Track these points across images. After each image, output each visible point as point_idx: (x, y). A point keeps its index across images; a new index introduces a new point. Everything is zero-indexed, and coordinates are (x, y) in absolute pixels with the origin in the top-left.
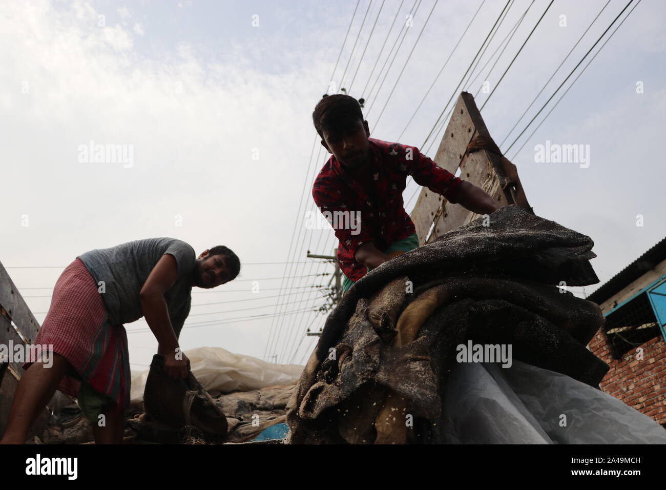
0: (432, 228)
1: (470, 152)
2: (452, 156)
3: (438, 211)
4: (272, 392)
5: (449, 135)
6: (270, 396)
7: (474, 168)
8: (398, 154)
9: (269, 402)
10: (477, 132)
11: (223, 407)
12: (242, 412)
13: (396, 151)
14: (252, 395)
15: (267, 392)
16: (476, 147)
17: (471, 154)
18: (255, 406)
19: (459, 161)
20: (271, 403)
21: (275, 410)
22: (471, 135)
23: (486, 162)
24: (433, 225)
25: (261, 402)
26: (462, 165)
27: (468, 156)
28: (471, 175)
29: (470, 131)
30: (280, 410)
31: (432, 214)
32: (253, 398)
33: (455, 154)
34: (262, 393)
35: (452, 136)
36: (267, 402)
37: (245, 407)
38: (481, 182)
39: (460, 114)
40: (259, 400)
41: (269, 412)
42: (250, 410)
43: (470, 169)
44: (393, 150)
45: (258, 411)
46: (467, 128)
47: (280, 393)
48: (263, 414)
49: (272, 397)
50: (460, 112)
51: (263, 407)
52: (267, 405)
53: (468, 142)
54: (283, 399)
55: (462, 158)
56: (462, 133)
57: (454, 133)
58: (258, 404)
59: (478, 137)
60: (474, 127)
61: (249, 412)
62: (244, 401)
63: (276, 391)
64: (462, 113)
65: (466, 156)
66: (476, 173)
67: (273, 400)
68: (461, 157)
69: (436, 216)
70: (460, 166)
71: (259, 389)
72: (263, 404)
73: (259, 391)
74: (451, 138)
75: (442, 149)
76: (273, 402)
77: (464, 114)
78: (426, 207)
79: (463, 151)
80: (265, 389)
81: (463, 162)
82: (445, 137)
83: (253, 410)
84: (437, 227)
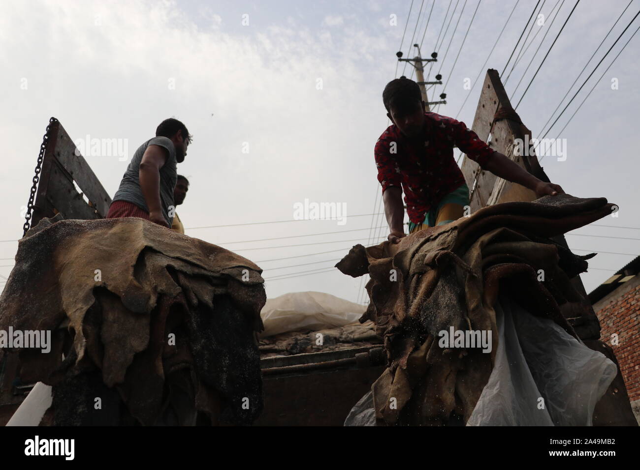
0: (475, 184)
1: (496, 121)
2: (484, 123)
3: (478, 170)
4: (353, 328)
5: (482, 106)
6: (351, 331)
7: (500, 134)
8: (446, 127)
9: (350, 336)
10: (500, 104)
11: (312, 341)
12: (328, 345)
13: (444, 124)
14: (336, 331)
15: (349, 328)
16: (500, 117)
17: (497, 123)
18: (339, 340)
19: (489, 128)
20: (352, 337)
21: (355, 343)
22: (496, 106)
23: (508, 130)
24: (476, 181)
25: (344, 336)
26: (492, 132)
27: (495, 124)
28: (499, 140)
29: (495, 103)
30: (360, 343)
31: (474, 172)
32: (337, 333)
33: (486, 122)
34: (344, 329)
35: (484, 106)
36: (348, 336)
37: (331, 341)
38: (506, 146)
39: (487, 88)
40: (342, 334)
41: (351, 345)
42: (335, 343)
43: (497, 136)
44: (443, 124)
45: (341, 344)
46: (494, 100)
47: (359, 329)
48: (345, 346)
49: (352, 332)
50: (487, 86)
51: (345, 340)
52: (348, 339)
53: (494, 112)
54: (362, 333)
55: (492, 125)
56: (490, 105)
57: (485, 104)
58: (341, 338)
59: (501, 108)
60: (498, 100)
61: (333, 344)
62: (329, 336)
63: (356, 327)
64: (489, 87)
65: (494, 124)
66: (502, 139)
67: (354, 334)
68: (490, 125)
69: (477, 174)
70: (490, 132)
71: (343, 326)
72: (345, 338)
73: (343, 328)
74: (483, 108)
75: (478, 118)
76: (354, 336)
77: (491, 88)
78: (470, 166)
79: (492, 120)
80: (347, 326)
81: (493, 129)
82: (479, 108)
83: (337, 343)
84: (478, 183)
